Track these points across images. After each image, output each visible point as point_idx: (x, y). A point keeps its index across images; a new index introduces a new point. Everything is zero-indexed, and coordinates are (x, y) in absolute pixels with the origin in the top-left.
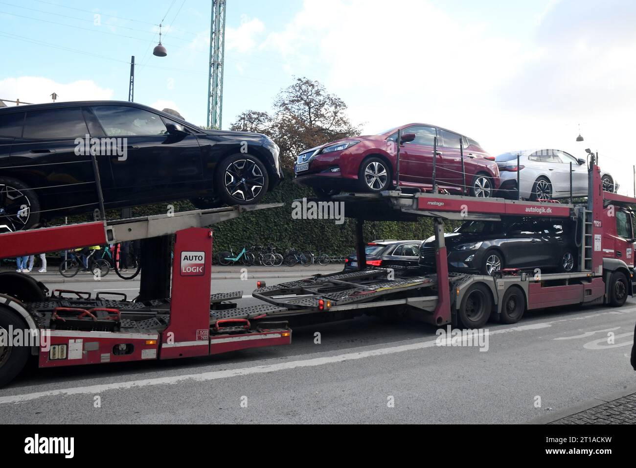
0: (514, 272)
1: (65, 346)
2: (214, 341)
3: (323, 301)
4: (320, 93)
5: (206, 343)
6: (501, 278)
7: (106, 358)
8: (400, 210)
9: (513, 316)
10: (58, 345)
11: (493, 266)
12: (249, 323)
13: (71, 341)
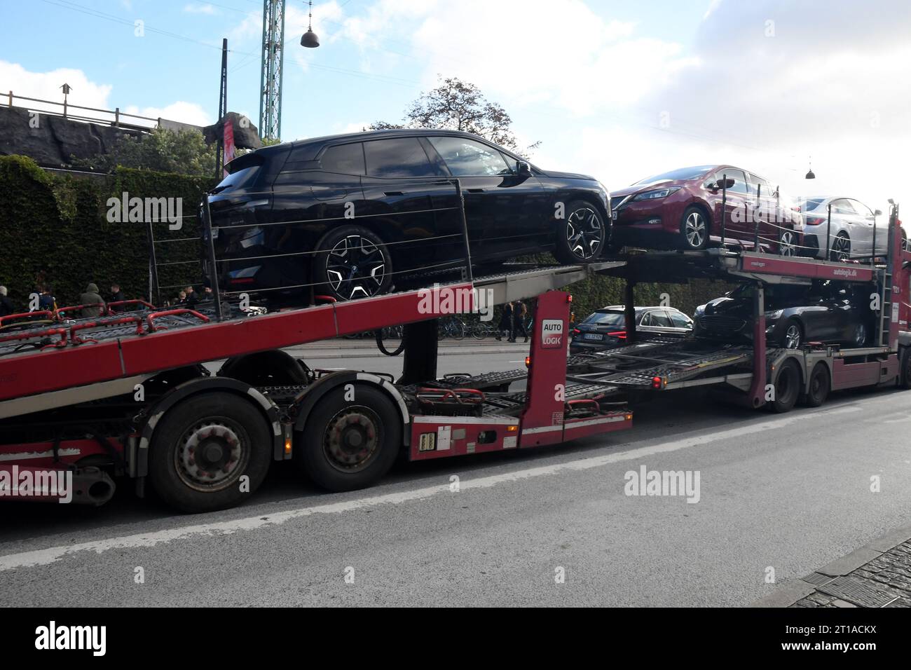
0: (819, 346)
1: (433, 435)
2: (568, 426)
3: (660, 378)
4: (475, 101)
5: (559, 428)
6: (810, 353)
7: (471, 448)
8: (727, 271)
9: (818, 398)
10: (428, 433)
11: (793, 339)
12: (598, 404)
13: (440, 428)
